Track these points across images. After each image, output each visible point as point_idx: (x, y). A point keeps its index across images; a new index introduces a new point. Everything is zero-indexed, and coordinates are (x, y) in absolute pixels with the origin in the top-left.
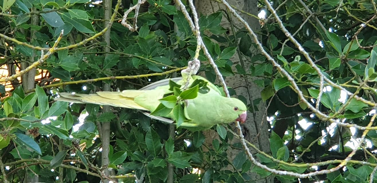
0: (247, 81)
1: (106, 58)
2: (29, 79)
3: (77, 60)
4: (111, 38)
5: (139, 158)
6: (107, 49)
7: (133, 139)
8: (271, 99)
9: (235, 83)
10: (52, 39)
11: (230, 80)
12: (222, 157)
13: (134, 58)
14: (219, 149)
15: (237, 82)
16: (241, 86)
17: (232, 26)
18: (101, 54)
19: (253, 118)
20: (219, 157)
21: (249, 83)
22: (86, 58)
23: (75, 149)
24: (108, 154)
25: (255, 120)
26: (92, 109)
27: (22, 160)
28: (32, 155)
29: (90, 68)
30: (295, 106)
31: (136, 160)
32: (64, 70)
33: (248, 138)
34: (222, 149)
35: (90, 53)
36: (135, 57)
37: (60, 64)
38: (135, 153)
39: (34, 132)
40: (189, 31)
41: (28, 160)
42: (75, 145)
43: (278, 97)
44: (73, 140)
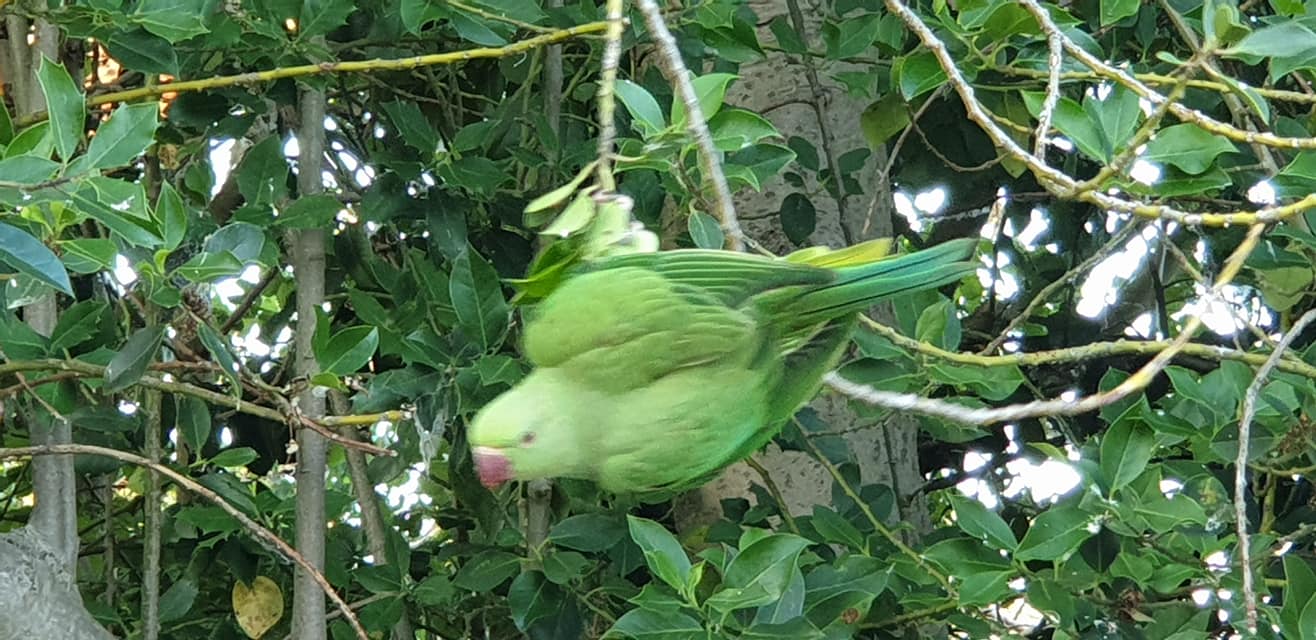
0: (814, 80)
5: (426, 352)
7: (409, 289)
8: (901, 140)
9: (776, 90)
11: (758, 79)
15: (781, 86)
16: (796, 101)
19: (838, 213)
21: (825, 90)
22: (238, 1)
23: (193, 320)
24: (310, 337)
25: (846, 221)
26: (261, 184)
27: (10, 364)
28: (48, 348)
29: (251, 36)
30: (986, 169)
31: (418, 361)
32: (152, 36)
37: (139, 17)
38: (412, 336)
41: (29, 365)
42: (192, 304)
43: (923, 135)
44: (184, 289)
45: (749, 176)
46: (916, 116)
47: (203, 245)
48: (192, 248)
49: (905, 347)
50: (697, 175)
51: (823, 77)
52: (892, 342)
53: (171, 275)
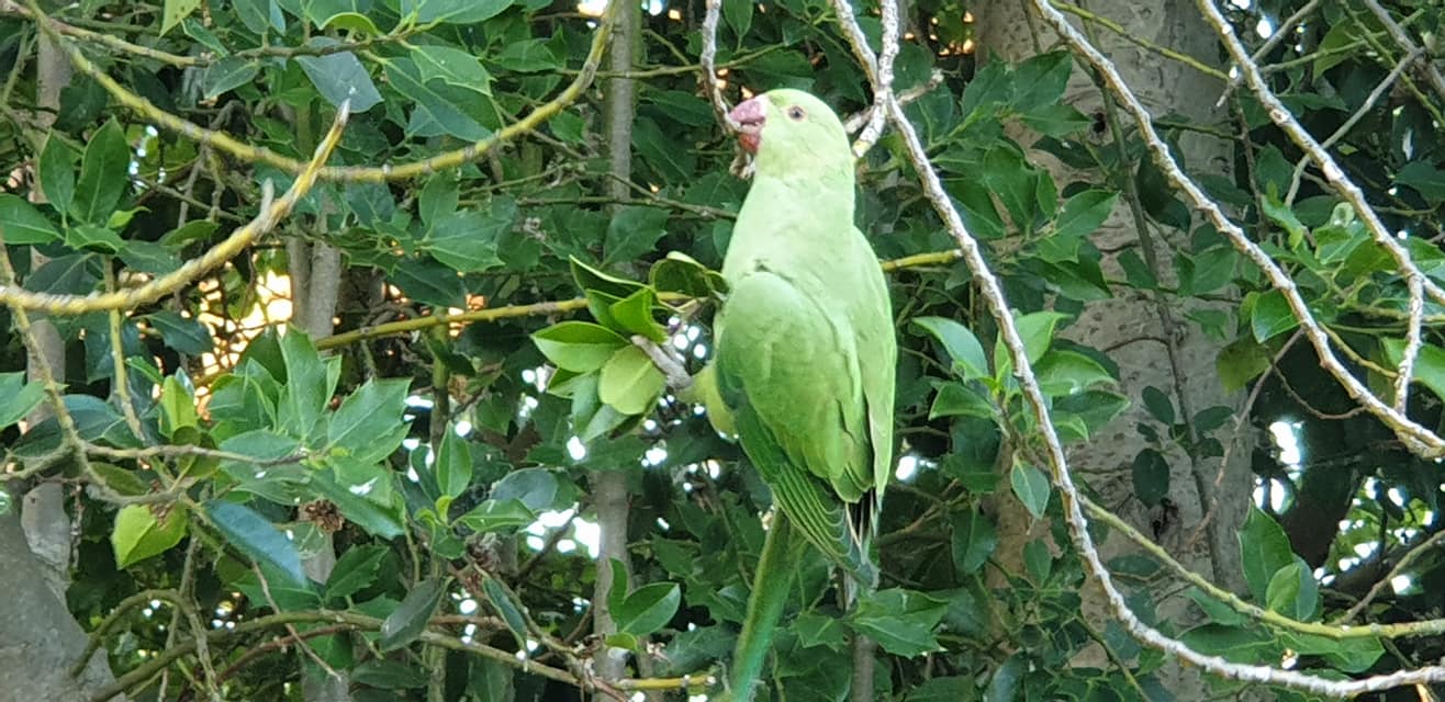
0: (1166, 316)
1: (614, 222)
2: (313, 300)
3: (493, 227)
4: (636, 145)
5: (738, 609)
6: (619, 189)
7: (719, 538)
8: (1259, 384)
9: (1128, 324)
10: (400, 145)
11: (1107, 310)
12: (1060, 611)
13: (720, 220)
14: (1049, 580)
15: (1132, 320)
16: (1145, 338)
17: (1111, 101)
18: (595, 207)
20: (1049, 612)
21: (1179, 324)
22: (537, 220)
23: (477, 573)
26: (559, 421)
27: (280, 616)
28: (322, 596)
29: (551, 260)
30: (1354, 417)
31: (727, 618)
32: (443, 266)
33: (1176, 538)
34: (1061, 581)
35: (549, 200)
36: (725, 218)
37: (425, 244)
38: (724, 591)
39: (324, 512)
40: (937, 120)
41: (300, 616)
42: (478, 556)
43: (1284, 378)
44: (470, 539)
45: (1077, 424)
46: (1277, 358)
47: (490, 492)
48: (480, 492)
49: (1247, 615)
50: (1021, 422)
51: (1176, 313)
52: (1234, 609)
53: (454, 523)
